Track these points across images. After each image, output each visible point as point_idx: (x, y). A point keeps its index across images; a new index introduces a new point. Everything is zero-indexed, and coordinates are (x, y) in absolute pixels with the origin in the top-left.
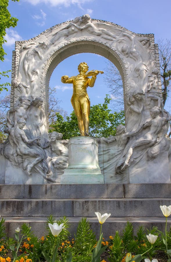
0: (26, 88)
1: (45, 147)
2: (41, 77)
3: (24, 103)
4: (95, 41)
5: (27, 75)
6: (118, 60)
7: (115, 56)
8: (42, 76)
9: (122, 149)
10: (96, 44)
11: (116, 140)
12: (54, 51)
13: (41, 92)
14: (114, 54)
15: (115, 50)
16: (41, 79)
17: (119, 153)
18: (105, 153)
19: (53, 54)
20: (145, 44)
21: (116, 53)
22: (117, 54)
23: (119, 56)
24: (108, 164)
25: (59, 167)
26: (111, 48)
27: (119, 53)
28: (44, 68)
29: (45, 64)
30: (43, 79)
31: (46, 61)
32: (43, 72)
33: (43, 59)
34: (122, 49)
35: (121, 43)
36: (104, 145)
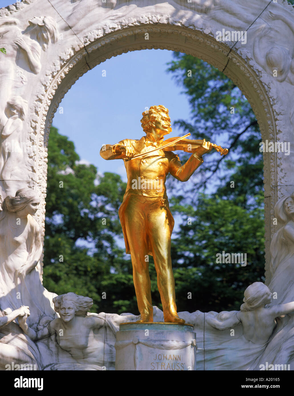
1: (39, 336)
2: (34, 124)
4: (191, 27)
6: (255, 86)
7: (248, 75)
8: (36, 122)
9: (259, 350)
10: (193, 36)
11: (241, 321)
12: (73, 49)
13: (31, 169)
14: (245, 67)
15: (248, 59)
16: (32, 130)
17: (249, 361)
18: (208, 357)
19: (69, 57)
21: (251, 66)
22: (253, 71)
23: (257, 76)
26: (237, 49)
27: (260, 69)
28: (42, 97)
29: (45, 86)
30: (37, 131)
31: (50, 77)
32: (38, 110)
33: (39, 71)
34: (267, 56)
35: (264, 40)
36: (209, 336)
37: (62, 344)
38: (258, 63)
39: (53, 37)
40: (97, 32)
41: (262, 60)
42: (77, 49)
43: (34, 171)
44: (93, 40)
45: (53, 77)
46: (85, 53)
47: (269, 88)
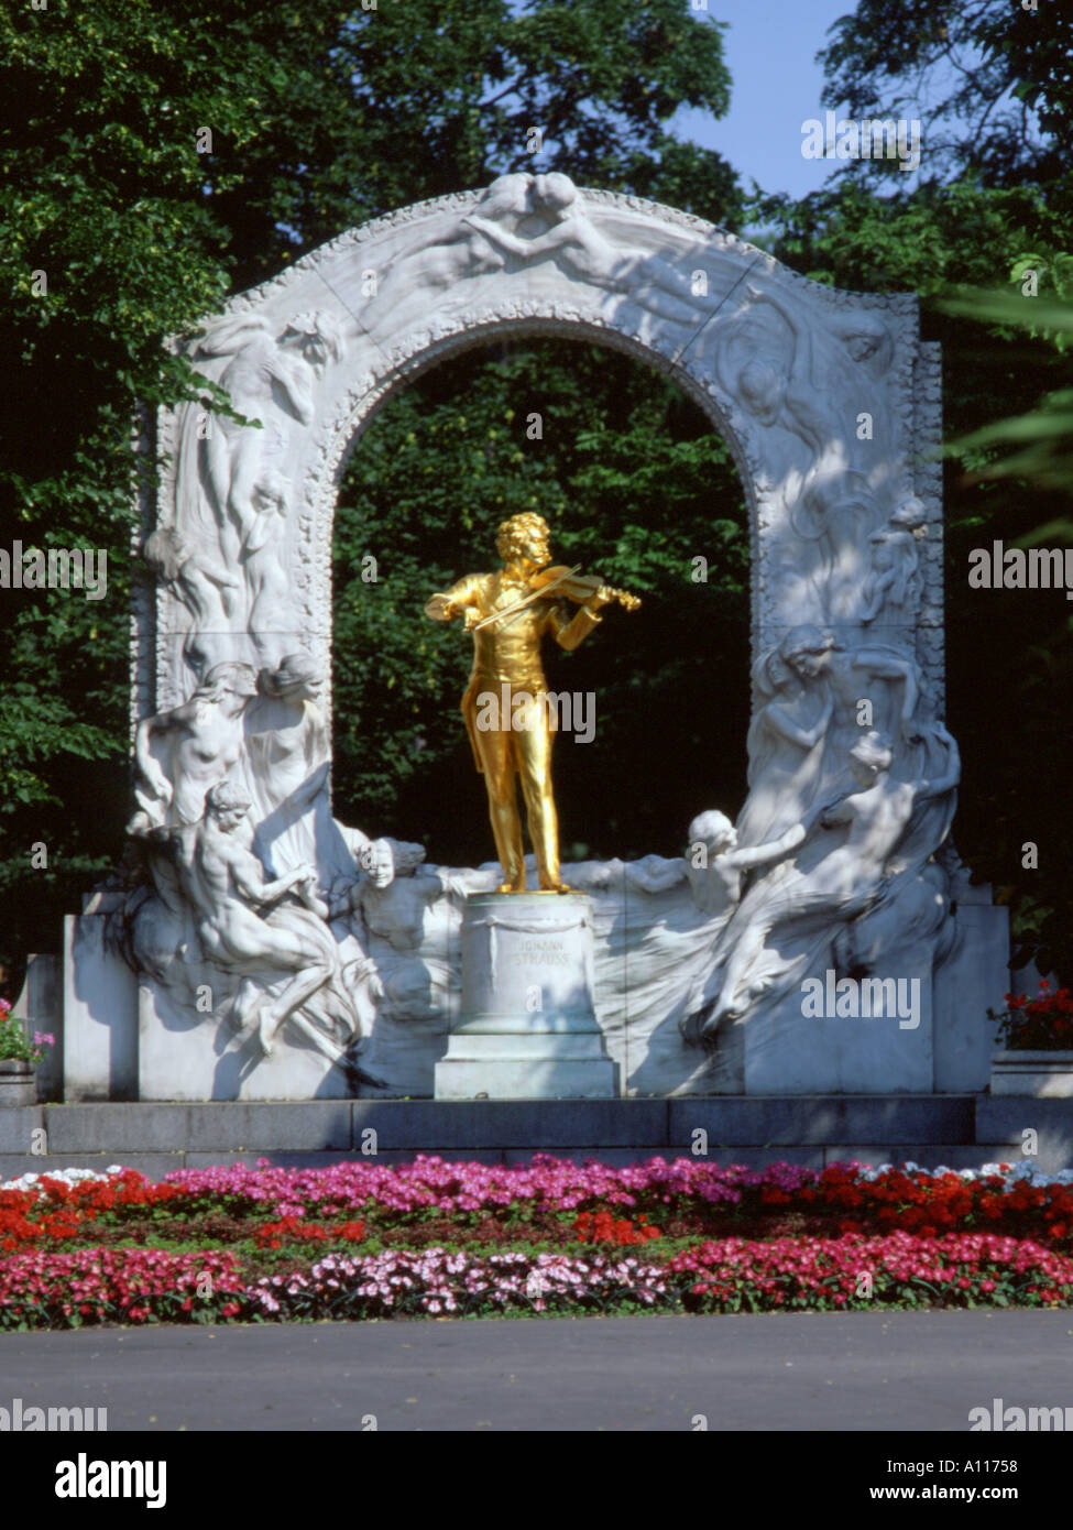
0: (219, 584)
2: (305, 522)
3: (222, 684)
4: (597, 324)
5: (224, 510)
6: (720, 433)
11: (686, 878)
12: (374, 373)
14: (701, 397)
15: (706, 383)
16: (303, 535)
19: (365, 389)
20: (864, 357)
21: (710, 397)
22: (717, 404)
23: (724, 415)
24: (646, 995)
25: (407, 1013)
26: (685, 364)
27: (729, 401)
28: (319, 472)
29: (324, 450)
30: (312, 536)
31: (332, 431)
32: (312, 496)
33: (309, 419)
34: (741, 376)
35: (737, 345)
36: (633, 903)
37: (373, 925)
38: (724, 388)
39: (335, 353)
40: (416, 338)
41: (732, 384)
42: (382, 374)
43: (309, 613)
44: (410, 355)
45: (337, 430)
46: (397, 377)
47: (747, 439)
